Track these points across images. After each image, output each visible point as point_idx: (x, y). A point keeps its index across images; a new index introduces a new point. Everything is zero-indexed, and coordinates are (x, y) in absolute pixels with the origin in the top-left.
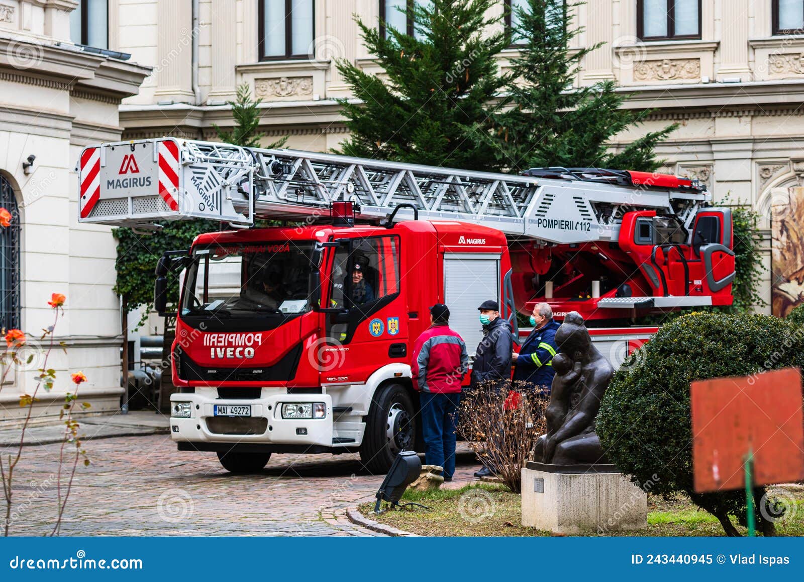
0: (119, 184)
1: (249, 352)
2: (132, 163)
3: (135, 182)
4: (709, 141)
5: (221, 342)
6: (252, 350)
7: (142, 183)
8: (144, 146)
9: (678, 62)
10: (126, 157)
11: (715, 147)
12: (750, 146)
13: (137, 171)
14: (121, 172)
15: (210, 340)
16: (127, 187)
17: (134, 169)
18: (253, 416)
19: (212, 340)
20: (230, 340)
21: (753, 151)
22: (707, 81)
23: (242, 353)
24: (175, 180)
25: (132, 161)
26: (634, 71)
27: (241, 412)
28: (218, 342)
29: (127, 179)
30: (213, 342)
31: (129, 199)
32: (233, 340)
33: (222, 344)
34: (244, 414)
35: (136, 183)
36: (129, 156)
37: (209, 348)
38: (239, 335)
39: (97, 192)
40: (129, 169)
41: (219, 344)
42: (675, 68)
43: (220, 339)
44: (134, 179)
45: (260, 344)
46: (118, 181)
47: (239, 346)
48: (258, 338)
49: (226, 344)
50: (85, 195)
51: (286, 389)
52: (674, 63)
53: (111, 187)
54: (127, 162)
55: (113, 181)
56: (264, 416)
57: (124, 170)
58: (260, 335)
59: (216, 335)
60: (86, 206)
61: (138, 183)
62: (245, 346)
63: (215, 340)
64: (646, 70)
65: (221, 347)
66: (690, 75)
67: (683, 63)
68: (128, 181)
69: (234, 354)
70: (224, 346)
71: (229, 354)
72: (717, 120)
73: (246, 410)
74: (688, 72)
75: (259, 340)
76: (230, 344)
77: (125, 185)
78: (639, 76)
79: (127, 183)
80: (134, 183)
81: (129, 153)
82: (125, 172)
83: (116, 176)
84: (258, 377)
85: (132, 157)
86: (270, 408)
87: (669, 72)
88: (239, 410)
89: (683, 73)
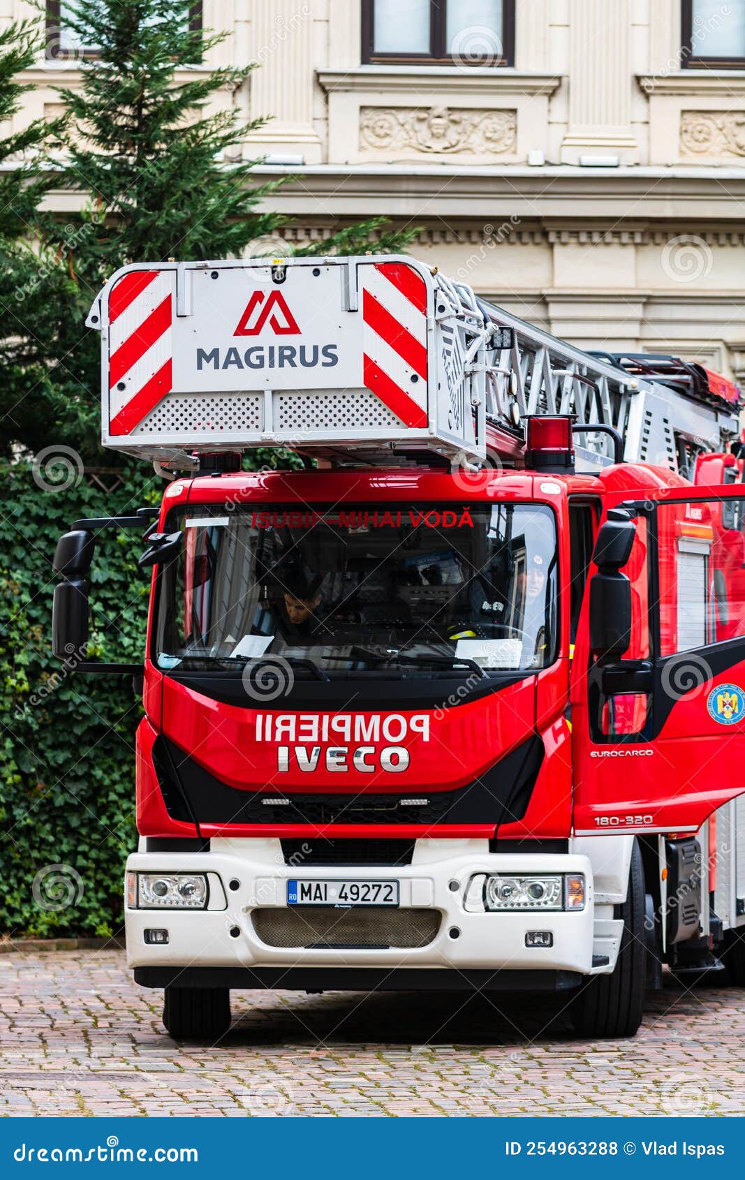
0: (233, 358)
1: (395, 759)
2: (276, 310)
3: (286, 357)
4: (541, 296)
5: (309, 733)
6: (403, 754)
7: (309, 358)
8: (316, 272)
9: (465, 115)
10: (258, 296)
11: (555, 310)
12: (636, 311)
13: (294, 329)
14: (241, 331)
15: (274, 728)
16: (261, 365)
17: (284, 324)
18: (404, 903)
19: (281, 729)
20: (336, 728)
21: (642, 322)
22: (542, 162)
23: (372, 759)
24: (415, 355)
25: (276, 306)
26: (361, 129)
27: (371, 896)
28: (299, 732)
29: (261, 349)
30: (285, 734)
31: (268, 395)
32: (346, 730)
33: (314, 738)
34: (380, 901)
35: (290, 358)
36: (267, 296)
37: (274, 746)
38: (360, 719)
39: (165, 373)
40: (267, 325)
41: (302, 739)
42: (459, 128)
43: (303, 727)
44: (282, 349)
45: (426, 738)
46: (233, 351)
47: (363, 743)
48: (422, 724)
49: (325, 738)
50: (123, 380)
51: (485, 843)
52: (456, 116)
53: (208, 366)
54: (259, 308)
55: (215, 353)
56: (438, 904)
57: (251, 324)
58: (426, 718)
59: (292, 718)
60: (126, 409)
61: (297, 359)
62: (383, 744)
63: (291, 728)
64: (391, 128)
65: (309, 747)
66: (491, 145)
67: (476, 118)
68: (266, 353)
69: (349, 762)
70: (320, 742)
71: (332, 762)
72: (558, 249)
73: (384, 892)
74: (489, 139)
75: (425, 731)
76: (336, 738)
77: (255, 361)
78: (373, 139)
79: (261, 358)
80: (282, 357)
81: (268, 288)
82: (256, 331)
83: (225, 340)
84: (412, 815)
85: (276, 296)
86: (453, 886)
87: (444, 135)
88: (363, 891)
89: (476, 139)
